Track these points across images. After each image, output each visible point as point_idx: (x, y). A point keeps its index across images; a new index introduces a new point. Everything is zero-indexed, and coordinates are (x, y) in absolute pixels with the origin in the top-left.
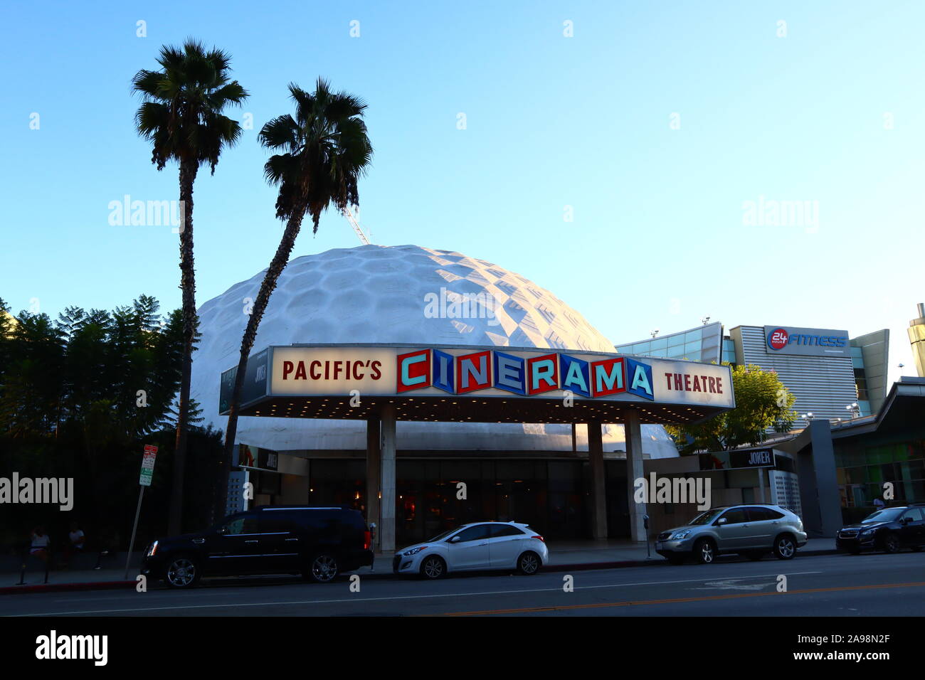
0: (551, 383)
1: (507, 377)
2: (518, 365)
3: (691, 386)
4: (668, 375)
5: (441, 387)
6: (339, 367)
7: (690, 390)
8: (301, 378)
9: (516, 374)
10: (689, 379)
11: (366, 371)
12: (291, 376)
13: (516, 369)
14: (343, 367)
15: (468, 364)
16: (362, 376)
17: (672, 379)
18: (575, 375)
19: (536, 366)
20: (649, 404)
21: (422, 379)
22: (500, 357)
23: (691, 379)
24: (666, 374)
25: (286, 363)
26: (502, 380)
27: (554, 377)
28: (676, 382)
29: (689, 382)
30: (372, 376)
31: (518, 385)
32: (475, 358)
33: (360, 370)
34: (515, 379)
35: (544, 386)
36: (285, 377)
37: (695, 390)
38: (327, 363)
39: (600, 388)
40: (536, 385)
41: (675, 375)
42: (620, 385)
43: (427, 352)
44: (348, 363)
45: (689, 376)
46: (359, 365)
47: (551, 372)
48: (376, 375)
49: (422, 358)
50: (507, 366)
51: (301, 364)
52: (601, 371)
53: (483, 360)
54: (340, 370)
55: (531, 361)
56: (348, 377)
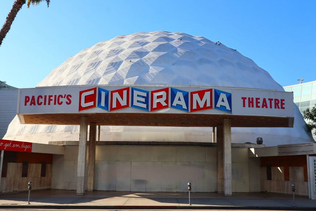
0: (164, 104)
1: (138, 101)
2: (145, 95)
3: (260, 105)
4: (244, 99)
5: (102, 107)
6: (51, 98)
7: (259, 107)
8: (33, 105)
9: (143, 100)
10: (259, 101)
11: (64, 100)
12: (29, 103)
13: (143, 97)
14: (53, 98)
15: (116, 95)
16: (62, 103)
17: (247, 101)
18: (179, 100)
19: (156, 95)
20: (230, 116)
21: (92, 103)
22: (134, 91)
23: (261, 101)
24: (242, 98)
25: (26, 97)
26: (135, 103)
27: (167, 101)
28: (249, 102)
29: (259, 103)
30: (67, 103)
31: (144, 106)
32: (120, 92)
33: (61, 100)
34: (143, 103)
35: (160, 106)
36: (26, 105)
37: (263, 107)
38: (45, 97)
39: (195, 107)
40: (155, 106)
41: (249, 99)
42: (208, 105)
43: (95, 89)
44: (55, 96)
45: (259, 99)
46: (60, 97)
47: (164, 98)
48: (69, 102)
49: (92, 92)
50: (138, 96)
51: (33, 97)
52: (196, 97)
53: (125, 92)
54: (52, 100)
55: (152, 92)
56: (55, 104)
